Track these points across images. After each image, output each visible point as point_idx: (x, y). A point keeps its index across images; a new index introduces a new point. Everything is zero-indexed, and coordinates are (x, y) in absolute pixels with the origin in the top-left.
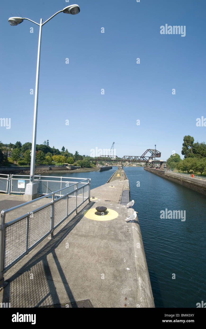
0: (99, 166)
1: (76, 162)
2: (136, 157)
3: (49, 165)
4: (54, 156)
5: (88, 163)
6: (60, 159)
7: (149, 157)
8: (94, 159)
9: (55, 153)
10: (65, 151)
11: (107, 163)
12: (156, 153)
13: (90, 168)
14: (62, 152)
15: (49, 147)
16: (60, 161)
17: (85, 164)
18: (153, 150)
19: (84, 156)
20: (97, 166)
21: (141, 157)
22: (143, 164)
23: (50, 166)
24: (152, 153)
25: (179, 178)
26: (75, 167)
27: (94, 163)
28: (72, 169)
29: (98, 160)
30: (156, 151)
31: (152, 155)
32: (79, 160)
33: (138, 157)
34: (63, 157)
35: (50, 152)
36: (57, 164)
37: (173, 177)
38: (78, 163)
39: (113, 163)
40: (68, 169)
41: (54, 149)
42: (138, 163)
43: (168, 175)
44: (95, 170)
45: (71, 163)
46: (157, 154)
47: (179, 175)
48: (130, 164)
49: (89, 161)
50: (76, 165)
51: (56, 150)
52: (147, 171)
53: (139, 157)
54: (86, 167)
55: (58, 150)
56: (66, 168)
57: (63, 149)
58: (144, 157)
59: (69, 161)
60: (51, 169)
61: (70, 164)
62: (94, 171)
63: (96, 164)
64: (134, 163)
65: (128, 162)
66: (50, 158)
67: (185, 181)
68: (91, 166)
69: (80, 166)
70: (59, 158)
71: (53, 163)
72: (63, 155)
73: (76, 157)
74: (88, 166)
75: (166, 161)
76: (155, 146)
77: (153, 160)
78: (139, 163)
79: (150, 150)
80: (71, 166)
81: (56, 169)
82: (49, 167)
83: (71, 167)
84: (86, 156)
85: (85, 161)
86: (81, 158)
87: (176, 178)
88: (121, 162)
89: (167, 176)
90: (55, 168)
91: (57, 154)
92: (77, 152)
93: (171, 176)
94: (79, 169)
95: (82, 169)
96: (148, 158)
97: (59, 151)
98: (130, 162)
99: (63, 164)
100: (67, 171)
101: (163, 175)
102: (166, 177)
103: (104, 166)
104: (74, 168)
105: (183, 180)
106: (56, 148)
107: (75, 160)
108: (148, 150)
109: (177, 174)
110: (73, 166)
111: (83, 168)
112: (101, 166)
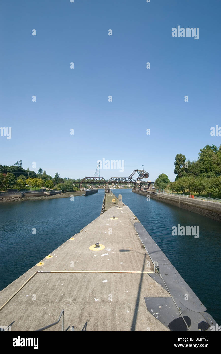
0: (83, 190)
1: (56, 186)
2: (124, 179)
3: (22, 190)
4: (28, 179)
5: (70, 186)
6: (36, 183)
7: (137, 178)
8: (77, 182)
9: (30, 176)
10: (42, 173)
11: (91, 186)
12: (144, 173)
13: (72, 193)
14: (39, 175)
15: (22, 169)
16: (35, 186)
17: (67, 188)
18: (141, 171)
19: (65, 179)
20: (81, 190)
21: (129, 178)
22: (130, 185)
23: (23, 192)
24: (139, 173)
25: (176, 200)
26: (55, 191)
27: (77, 187)
28: (51, 195)
29: (82, 183)
30: (143, 171)
31: (140, 176)
32: (60, 183)
33: (125, 178)
34: (40, 181)
35: (23, 175)
36: (32, 188)
37: (169, 199)
38: (59, 187)
39: (98, 186)
40: (46, 195)
41: (29, 171)
42: (124, 185)
43: (162, 197)
44: (79, 194)
45: (50, 187)
46: (145, 175)
47: (176, 196)
48: (116, 186)
49: (72, 184)
50: (56, 190)
51: (31, 172)
52: (135, 193)
53: (127, 178)
54: (68, 192)
55: (33, 172)
56: (44, 194)
57: (40, 170)
58: (132, 178)
59: (48, 185)
60: (23, 196)
61: (48, 188)
62: (78, 196)
63: (79, 188)
64: (120, 185)
65: (114, 184)
66: (22, 182)
67: (184, 202)
68: (74, 189)
69: (61, 191)
70: (34, 181)
71: (26, 188)
72: (40, 178)
73: (56, 180)
74: (71, 190)
75: (154, 182)
76: (143, 166)
77: (141, 182)
78: (126, 185)
79: (137, 170)
80: (50, 190)
81: (31, 195)
82: (21, 192)
83: (51, 192)
84: (67, 179)
85: (68, 185)
86: (62, 181)
87: (172, 199)
88: (107, 185)
89: (160, 197)
90: (29, 194)
91: (32, 176)
92: (57, 175)
93: (166, 198)
94: (60, 194)
95: (64, 194)
96: (135, 179)
97: (35, 174)
98: (116, 184)
99: (40, 188)
100: (44, 197)
101: (156, 197)
102: (159, 199)
103: (88, 190)
104: (55, 193)
105: (181, 201)
106: (31, 170)
107: (55, 184)
108: (135, 171)
109: (173, 196)
110: (52, 190)
111: (65, 192)
112: (85, 190)
